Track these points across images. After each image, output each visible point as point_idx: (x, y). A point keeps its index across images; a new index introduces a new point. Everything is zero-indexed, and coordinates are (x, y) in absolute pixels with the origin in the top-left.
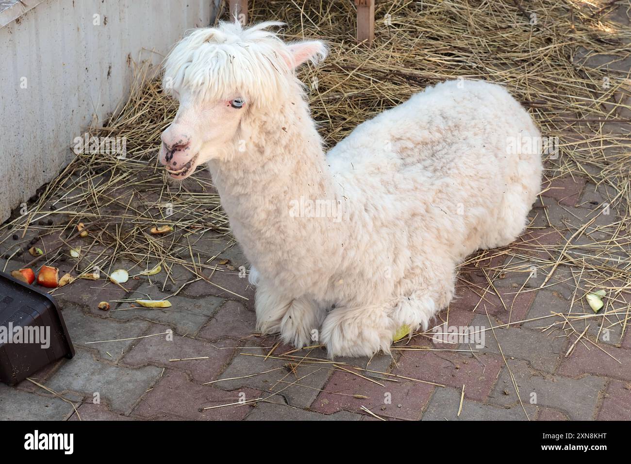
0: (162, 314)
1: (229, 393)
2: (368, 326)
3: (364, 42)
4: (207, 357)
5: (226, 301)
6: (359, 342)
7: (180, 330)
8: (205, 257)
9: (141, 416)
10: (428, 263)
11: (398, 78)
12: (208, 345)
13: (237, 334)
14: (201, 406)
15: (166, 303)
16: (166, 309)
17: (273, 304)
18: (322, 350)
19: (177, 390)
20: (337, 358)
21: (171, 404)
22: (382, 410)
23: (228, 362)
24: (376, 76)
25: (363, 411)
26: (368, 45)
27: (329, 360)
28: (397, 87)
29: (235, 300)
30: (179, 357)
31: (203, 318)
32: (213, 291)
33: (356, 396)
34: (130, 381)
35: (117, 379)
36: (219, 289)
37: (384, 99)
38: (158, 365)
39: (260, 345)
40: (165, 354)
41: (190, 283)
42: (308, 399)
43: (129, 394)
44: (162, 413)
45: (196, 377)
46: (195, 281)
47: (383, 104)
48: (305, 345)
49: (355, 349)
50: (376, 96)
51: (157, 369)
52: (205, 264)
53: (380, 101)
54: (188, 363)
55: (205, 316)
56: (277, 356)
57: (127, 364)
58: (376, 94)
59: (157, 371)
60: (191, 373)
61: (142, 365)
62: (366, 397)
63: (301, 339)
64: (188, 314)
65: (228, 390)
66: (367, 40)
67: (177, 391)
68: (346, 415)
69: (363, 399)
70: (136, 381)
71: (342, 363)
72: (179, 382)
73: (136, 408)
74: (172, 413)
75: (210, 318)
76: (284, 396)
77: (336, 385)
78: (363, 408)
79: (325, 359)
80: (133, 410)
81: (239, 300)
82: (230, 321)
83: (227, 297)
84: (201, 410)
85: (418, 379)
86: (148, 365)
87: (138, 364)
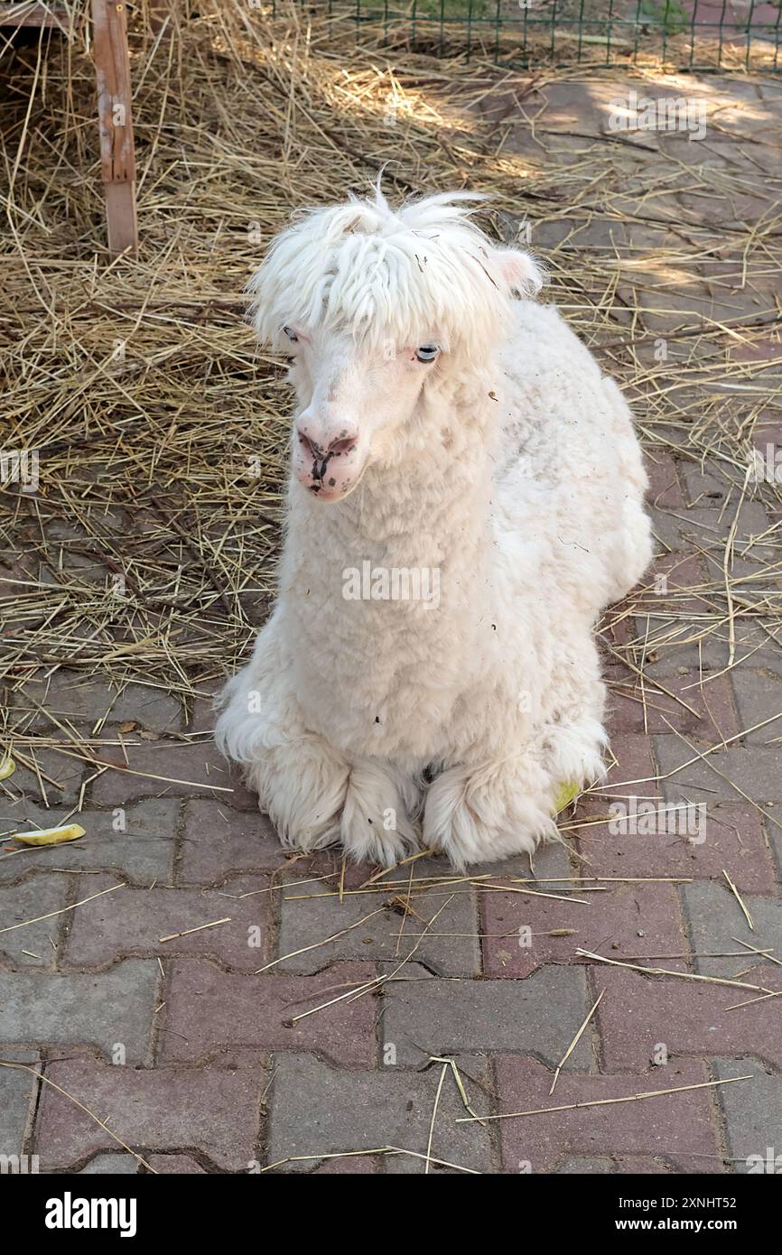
0: (77, 854)
1: (318, 979)
2: (518, 793)
3: (125, 252)
4: (228, 919)
5: (183, 802)
6: (509, 829)
7: (136, 878)
8: (86, 725)
9: (178, 1061)
10: (573, 653)
11: (220, 313)
12: (212, 895)
13: (250, 862)
14: (281, 1016)
15: (76, 830)
16: (78, 841)
17: (316, 787)
18: (438, 859)
19: (214, 995)
20: (473, 868)
21: (221, 1025)
22: (614, 948)
23: (271, 920)
24: (182, 316)
25: (584, 957)
26: (133, 256)
27: (460, 874)
28: (233, 333)
29: (200, 798)
30: (171, 930)
31: (164, 844)
32: (149, 788)
33: (554, 932)
34: (110, 998)
35: (80, 999)
36: (154, 782)
37: (221, 357)
38: (144, 955)
39: (309, 875)
40: (141, 931)
41: (92, 781)
42: (471, 958)
43: (128, 1025)
44: (217, 1046)
45: (233, 962)
46: (99, 776)
47: (223, 369)
48: (398, 858)
49: (502, 842)
50: (202, 355)
51: (146, 962)
52: (91, 737)
53: (215, 363)
54: (198, 937)
55: (165, 839)
56: (356, 887)
57: (81, 965)
58: (202, 352)
59: (149, 967)
60: (218, 956)
61: (109, 962)
62: (572, 931)
63: (389, 847)
64: (130, 842)
65: (309, 973)
66: (130, 247)
67: (216, 998)
68: (558, 972)
69: (567, 935)
70: (123, 996)
71: (484, 877)
72: (208, 979)
73: (159, 1050)
74: (237, 1042)
75: (179, 842)
76: (420, 963)
77: (501, 919)
78: (581, 952)
79: (449, 875)
80: (155, 1053)
81: (206, 796)
82: (220, 840)
83: (181, 794)
84: (289, 1024)
85: (637, 877)
86: (124, 958)
87: (102, 962)
